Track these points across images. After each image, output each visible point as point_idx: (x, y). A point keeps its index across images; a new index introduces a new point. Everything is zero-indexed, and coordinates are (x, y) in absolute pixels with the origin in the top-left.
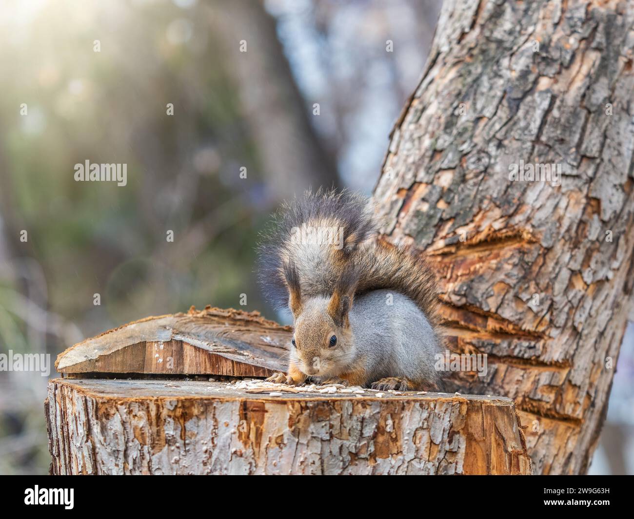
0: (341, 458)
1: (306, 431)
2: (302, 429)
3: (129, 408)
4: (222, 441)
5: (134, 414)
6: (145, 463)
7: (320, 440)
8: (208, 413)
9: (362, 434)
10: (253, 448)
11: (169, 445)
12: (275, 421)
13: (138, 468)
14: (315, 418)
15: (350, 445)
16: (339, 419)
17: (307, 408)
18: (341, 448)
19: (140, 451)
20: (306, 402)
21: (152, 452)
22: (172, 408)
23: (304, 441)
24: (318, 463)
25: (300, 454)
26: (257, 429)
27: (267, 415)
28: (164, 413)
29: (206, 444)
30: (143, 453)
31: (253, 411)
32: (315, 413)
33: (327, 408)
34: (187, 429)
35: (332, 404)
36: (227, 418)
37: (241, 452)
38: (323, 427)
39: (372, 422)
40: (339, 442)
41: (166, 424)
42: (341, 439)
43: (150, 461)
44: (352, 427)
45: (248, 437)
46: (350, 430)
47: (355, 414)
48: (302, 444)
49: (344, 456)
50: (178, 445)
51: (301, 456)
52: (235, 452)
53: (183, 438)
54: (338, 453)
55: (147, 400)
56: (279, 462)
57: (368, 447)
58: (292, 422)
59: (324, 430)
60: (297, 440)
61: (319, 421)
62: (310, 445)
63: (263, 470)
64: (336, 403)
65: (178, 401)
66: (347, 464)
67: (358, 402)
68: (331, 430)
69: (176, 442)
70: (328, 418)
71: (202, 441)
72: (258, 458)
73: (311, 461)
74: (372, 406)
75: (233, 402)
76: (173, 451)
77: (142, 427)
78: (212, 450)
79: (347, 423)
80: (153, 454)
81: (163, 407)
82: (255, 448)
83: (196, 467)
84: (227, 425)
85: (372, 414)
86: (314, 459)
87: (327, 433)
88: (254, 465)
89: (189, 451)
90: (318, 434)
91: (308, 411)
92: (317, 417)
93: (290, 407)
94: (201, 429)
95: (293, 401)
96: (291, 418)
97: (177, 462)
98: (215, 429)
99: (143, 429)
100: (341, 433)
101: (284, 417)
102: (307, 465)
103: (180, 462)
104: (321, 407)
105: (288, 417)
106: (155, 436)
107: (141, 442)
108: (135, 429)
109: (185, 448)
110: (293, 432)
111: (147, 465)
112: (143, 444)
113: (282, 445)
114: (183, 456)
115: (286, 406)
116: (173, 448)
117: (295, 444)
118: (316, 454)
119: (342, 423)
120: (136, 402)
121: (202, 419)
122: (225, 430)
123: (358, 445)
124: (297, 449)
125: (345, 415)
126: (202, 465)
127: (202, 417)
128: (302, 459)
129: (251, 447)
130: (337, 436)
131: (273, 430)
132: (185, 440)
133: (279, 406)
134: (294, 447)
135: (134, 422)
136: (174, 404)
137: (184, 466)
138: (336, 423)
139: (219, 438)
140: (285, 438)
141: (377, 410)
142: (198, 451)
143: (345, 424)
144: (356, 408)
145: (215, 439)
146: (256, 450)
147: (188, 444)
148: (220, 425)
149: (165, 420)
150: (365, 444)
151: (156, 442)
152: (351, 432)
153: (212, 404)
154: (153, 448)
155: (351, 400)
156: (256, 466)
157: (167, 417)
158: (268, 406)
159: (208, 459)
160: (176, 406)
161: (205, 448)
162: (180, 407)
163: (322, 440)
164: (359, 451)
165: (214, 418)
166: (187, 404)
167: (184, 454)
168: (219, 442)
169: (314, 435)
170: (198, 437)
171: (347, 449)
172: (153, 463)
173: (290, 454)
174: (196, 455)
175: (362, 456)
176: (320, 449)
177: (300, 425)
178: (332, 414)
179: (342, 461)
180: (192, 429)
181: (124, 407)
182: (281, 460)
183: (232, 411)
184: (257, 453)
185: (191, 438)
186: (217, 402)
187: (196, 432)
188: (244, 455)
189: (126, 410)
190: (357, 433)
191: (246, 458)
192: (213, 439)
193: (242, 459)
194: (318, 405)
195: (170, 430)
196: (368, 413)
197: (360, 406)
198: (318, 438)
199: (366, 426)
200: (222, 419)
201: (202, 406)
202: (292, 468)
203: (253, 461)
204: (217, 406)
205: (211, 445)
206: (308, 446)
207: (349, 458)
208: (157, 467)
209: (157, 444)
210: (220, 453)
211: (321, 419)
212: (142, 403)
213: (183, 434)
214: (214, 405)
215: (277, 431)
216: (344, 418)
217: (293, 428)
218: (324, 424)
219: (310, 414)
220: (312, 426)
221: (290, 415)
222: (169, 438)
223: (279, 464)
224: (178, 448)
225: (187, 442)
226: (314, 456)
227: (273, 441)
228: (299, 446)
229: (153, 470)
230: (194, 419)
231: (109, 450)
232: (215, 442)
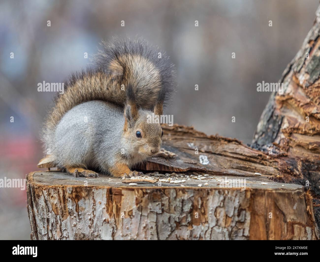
0: (170, 225)
1: (146, 208)
2: (144, 207)
3: (48, 192)
4: (98, 213)
5: (51, 195)
6: (58, 226)
7: (155, 213)
8: (90, 196)
9: (182, 210)
10: (114, 218)
11: (71, 215)
12: (127, 201)
13: (55, 229)
14: (152, 199)
15: (175, 217)
16: (167, 201)
17: (147, 193)
18: (169, 219)
19: (55, 218)
20: (146, 189)
21: (62, 219)
22: (70, 193)
23: (145, 214)
24: (154, 228)
25: (143, 222)
26: (117, 206)
27: (123, 197)
28: (67, 195)
29: (90, 215)
30: (57, 220)
31: (115, 195)
32: (152, 197)
33: (159, 193)
34: (80, 206)
35: (163, 191)
36: (100, 199)
37: (108, 220)
38: (157, 205)
39: (189, 202)
40: (168, 215)
41: (68, 202)
42: (169, 213)
43: (61, 225)
44: (177, 205)
45: (112, 211)
46: (175, 207)
47: (178, 197)
48: (144, 216)
49: (172, 224)
50: (75, 215)
51: (144, 223)
52: (105, 220)
53: (77, 211)
54: (168, 222)
55: (58, 187)
56: (130, 227)
57: (187, 218)
58: (138, 202)
59: (158, 207)
60: (140, 213)
61: (154, 202)
62: (149, 216)
63: (121, 232)
64: (166, 190)
65: (73, 188)
66: (174, 229)
67: (180, 190)
68: (163, 207)
69: (74, 214)
70: (160, 200)
71: (88, 213)
72: (118, 224)
73: (150, 226)
74: (189, 192)
75: (103, 189)
76: (73, 219)
77: (56, 204)
78: (93, 219)
79: (173, 203)
80: (63, 221)
81: (66, 192)
82: (116, 218)
83: (86, 229)
84: (101, 204)
85: (188, 197)
86: (152, 225)
87: (160, 209)
88: (115, 228)
89: (81, 219)
90: (154, 209)
91: (147, 195)
92: (153, 199)
93: (136, 192)
94: (87, 205)
95: (138, 189)
96: (137, 199)
97: (75, 226)
98: (94, 206)
99: (57, 205)
100: (169, 209)
101: (133, 199)
102: (148, 229)
103: (77, 226)
104: (156, 193)
105: (135, 199)
106: (63, 209)
107: (56, 213)
108: (52, 204)
109: (79, 217)
110: (139, 208)
111: (59, 227)
112: (56, 215)
113: (132, 216)
114: (78, 222)
115: (134, 192)
116: (72, 217)
117: (139, 216)
118: (153, 222)
119: (169, 203)
120: (52, 188)
121: (87, 200)
122: (100, 206)
123: (180, 217)
124: (141, 219)
125: (171, 198)
126: (89, 228)
127: (87, 198)
128: (144, 225)
129: (113, 217)
130: (167, 211)
131: (127, 207)
132: (78, 213)
133: (130, 192)
134: (139, 218)
135: (52, 200)
136: (71, 190)
137: (79, 228)
138: (166, 203)
139: (96, 211)
140: (134, 212)
141: (192, 195)
142: (86, 219)
143: (172, 204)
144: (178, 193)
145: (94, 212)
146: (117, 219)
147: (81, 215)
148: (97, 203)
149: (67, 199)
150: (185, 216)
151: (64, 213)
152: (176, 209)
153: (92, 190)
154: (63, 217)
155: (175, 189)
156: (117, 229)
157: (68, 198)
158: (123, 192)
159: (92, 225)
160: (72, 191)
161: (89, 217)
162: (74, 192)
163: (157, 214)
164: (181, 221)
165: (93, 198)
166: (78, 190)
167: (79, 221)
168: (97, 213)
169: (152, 210)
170: (86, 211)
171: (173, 219)
172: (62, 226)
173: (137, 222)
174: (85, 222)
175: (184, 224)
176: (155, 219)
177: (142, 204)
178: (163, 197)
179: (171, 226)
180: (82, 206)
181: (46, 191)
182: (131, 225)
183: (103, 195)
184: (117, 221)
185: (82, 211)
186: (94, 189)
187: (84, 208)
188: (110, 222)
189: (47, 193)
190: (179, 209)
191: (111, 224)
192: (93, 212)
193: (108, 225)
194: (153, 191)
195: (70, 206)
196: (186, 196)
197: (181, 192)
198: (154, 212)
199: (185, 205)
200: (98, 200)
201: (86, 191)
202: (138, 231)
203: (114, 226)
204: (94, 192)
205: (92, 216)
206: (148, 217)
207: (175, 225)
208: (65, 229)
209: (65, 214)
210: (97, 220)
211: (156, 200)
212: (55, 189)
213: (77, 209)
214: (93, 191)
215: (129, 207)
216: (171, 200)
217: (138, 205)
218: (157, 203)
219: (148, 197)
220: (150, 205)
221: (136, 198)
222: (70, 211)
223: (130, 228)
224: (75, 217)
225: (80, 213)
226: (152, 223)
227: (127, 213)
228: (142, 217)
229: (63, 230)
230: (83, 199)
231: (40, 218)
232: (95, 214)
